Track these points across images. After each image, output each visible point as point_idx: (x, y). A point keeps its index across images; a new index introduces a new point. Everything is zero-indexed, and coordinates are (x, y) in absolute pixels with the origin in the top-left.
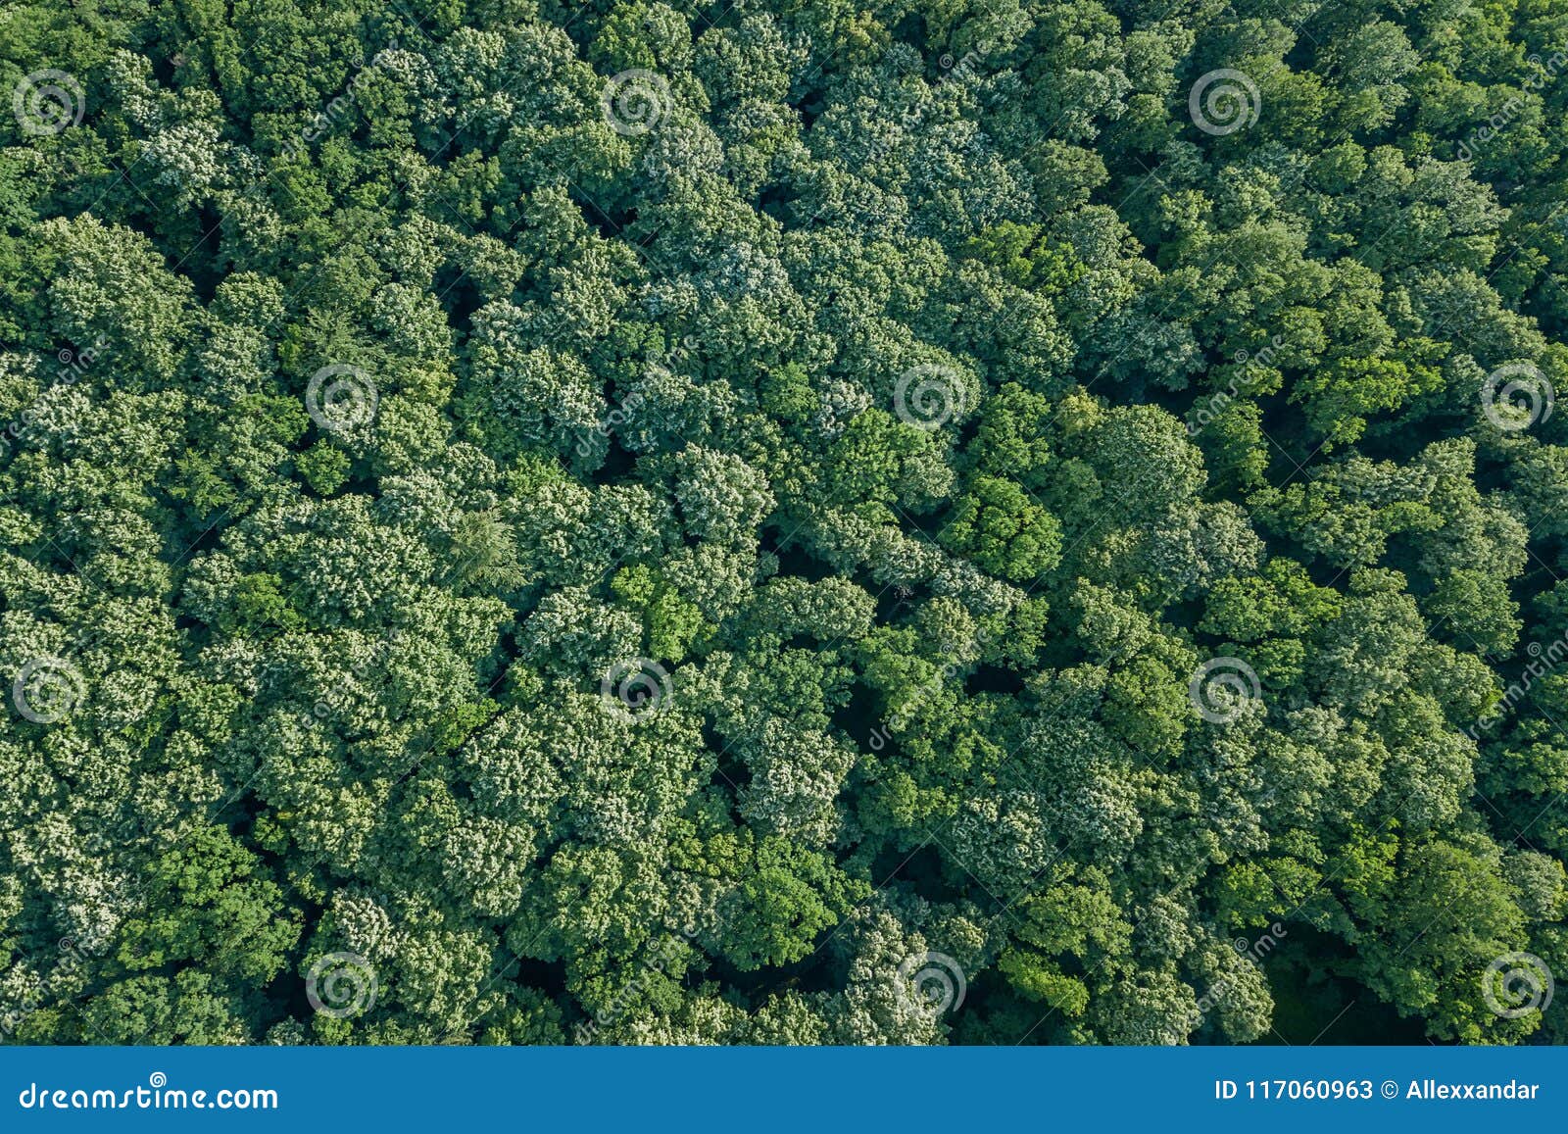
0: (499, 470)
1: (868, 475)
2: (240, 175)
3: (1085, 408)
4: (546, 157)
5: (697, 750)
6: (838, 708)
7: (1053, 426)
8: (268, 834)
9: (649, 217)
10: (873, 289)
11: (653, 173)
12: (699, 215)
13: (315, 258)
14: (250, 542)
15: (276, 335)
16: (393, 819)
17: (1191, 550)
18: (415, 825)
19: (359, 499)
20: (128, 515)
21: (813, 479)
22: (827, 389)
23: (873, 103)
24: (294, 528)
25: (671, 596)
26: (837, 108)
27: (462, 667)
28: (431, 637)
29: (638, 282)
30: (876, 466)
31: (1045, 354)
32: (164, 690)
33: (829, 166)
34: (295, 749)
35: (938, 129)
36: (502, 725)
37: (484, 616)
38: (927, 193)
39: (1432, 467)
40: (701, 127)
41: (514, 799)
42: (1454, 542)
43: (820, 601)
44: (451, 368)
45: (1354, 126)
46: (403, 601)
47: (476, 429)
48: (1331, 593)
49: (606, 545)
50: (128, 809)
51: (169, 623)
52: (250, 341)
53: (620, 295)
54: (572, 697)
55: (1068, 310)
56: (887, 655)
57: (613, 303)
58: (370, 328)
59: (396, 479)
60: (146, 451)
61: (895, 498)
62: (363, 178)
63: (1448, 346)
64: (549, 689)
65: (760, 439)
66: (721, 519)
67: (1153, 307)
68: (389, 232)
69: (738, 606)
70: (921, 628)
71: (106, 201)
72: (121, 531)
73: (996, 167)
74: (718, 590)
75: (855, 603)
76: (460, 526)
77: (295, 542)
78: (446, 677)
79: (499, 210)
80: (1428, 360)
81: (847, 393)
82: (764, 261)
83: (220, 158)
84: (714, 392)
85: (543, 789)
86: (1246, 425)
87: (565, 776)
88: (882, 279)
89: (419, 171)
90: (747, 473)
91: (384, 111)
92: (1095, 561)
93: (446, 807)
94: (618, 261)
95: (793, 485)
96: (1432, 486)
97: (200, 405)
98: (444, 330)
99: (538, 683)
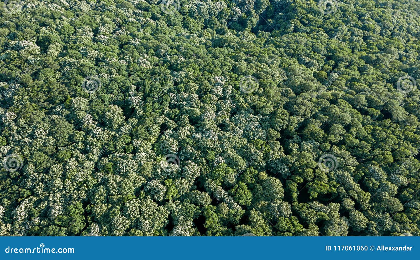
0: (156, 156)
1: (219, 175)
2: (141, 104)
3: (264, 175)
4: (187, 112)
5: (166, 218)
6: (196, 218)
7: (257, 176)
8: (88, 208)
9: (199, 124)
10: (232, 143)
11: (202, 117)
12: (207, 125)
13: (145, 118)
14: (112, 157)
15: (133, 127)
16: (109, 212)
17: (276, 209)
18: (111, 213)
19: (132, 155)
20: (97, 148)
21: (208, 173)
22: (217, 157)
23: (242, 116)
24: (120, 157)
25: (174, 186)
26: (237, 115)
27: (133, 188)
28: (131, 180)
29: (193, 133)
30: (220, 173)
31: (259, 163)
32: (87, 177)
33: (231, 123)
34: (100, 193)
35: (252, 122)
36: (134, 200)
37: (141, 180)
38: (247, 131)
39: (330, 207)
40: (213, 112)
41: (130, 214)
42: (331, 224)
43: (200, 196)
44: (157, 139)
45: (329, 141)
46: (130, 173)
47: (155, 149)
48: (302, 226)
49: (167, 174)
50: (70, 196)
51: (93, 167)
52: (129, 127)
53: (189, 133)
54: (149, 200)
55: (266, 156)
56: (209, 210)
57: (187, 135)
58: (147, 130)
59: (139, 153)
60: (105, 139)
61: (222, 181)
62: (159, 109)
63: (339, 185)
64: (145, 197)
65: (202, 163)
66: (188, 174)
67: (282, 161)
68: (158, 117)
69: (185, 193)
70: (217, 207)
71: (120, 104)
72: (95, 150)
73: (260, 130)
74: (183, 188)
75: (206, 198)
76: (145, 163)
77: (118, 159)
78: (130, 188)
79: (176, 117)
80: (334, 186)
81: (220, 159)
82: (214, 133)
83: (139, 102)
84: (197, 152)
85: (136, 214)
86: (294, 187)
87: (141, 214)
88: (234, 142)
89: (167, 109)
90: (196, 168)
91: (166, 101)
92: (257, 206)
93: (118, 212)
94: (191, 129)
95: (205, 173)
96: (329, 211)
97: (117, 135)
98: (159, 132)
99: (144, 196)
